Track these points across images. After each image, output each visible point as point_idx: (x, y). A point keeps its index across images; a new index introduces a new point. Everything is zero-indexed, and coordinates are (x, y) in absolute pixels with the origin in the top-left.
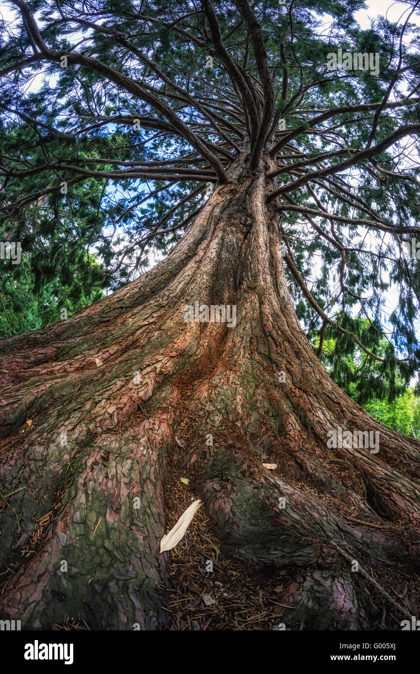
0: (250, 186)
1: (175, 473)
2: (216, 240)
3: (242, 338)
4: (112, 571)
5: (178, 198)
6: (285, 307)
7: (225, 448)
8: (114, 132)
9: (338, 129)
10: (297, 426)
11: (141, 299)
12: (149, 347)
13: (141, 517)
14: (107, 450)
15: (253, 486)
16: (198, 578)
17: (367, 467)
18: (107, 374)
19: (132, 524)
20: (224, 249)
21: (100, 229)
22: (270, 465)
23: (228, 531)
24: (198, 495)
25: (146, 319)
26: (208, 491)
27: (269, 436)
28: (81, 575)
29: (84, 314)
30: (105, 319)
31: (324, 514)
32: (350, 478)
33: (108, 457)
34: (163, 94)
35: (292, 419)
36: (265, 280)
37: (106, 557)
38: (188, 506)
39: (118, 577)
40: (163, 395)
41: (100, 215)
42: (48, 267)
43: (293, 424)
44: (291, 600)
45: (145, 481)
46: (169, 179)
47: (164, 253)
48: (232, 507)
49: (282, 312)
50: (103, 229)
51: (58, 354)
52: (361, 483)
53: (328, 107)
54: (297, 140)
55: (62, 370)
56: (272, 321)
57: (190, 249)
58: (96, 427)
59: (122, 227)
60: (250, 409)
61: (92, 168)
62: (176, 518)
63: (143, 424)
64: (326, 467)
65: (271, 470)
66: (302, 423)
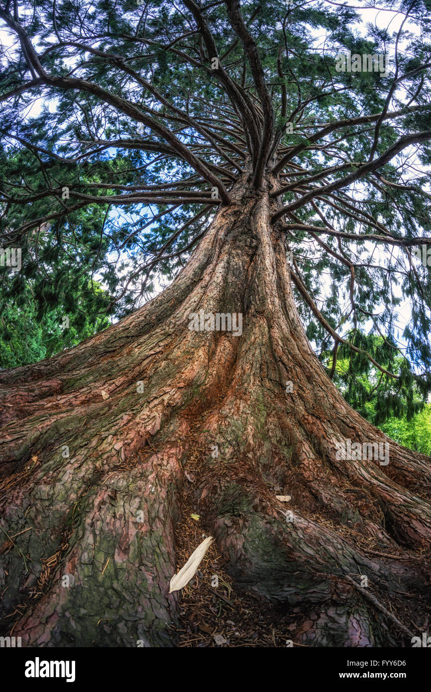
0: (253, 207)
1: (185, 509)
2: (222, 264)
3: (252, 365)
4: (121, 612)
5: (182, 221)
6: (295, 329)
7: (236, 482)
8: (115, 156)
9: (340, 143)
10: (311, 454)
11: (146, 328)
12: (155, 378)
13: (150, 557)
14: (115, 488)
15: (265, 521)
16: (209, 617)
17: (385, 494)
18: (113, 407)
19: (141, 564)
20: (231, 273)
21: (104, 255)
22: (283, 497)
23: (240, 568)
24: (208, 531)
25: (152, 348)
26: (219, 527)
27: (282, 466)
28: (90, 616)
29: (89, 344)
30: (110, 349)
31: (340, 547)
32: (367, 507)
33: (116, 496)
34: (163, 116)
35: (306, 447)
36: (273, 303)
37: (114, 598)
38: (200, 543)
39: (127, 618)
40: (172, 428)
41: (103, 241)
42: (51, 293)
43: (307, 452)
44: (305, 638)
45: (154, 520)
46: (172, 203)
47: (170, 278)
48: (244, 543)
49: (292, 335)
50: (107, 254)
51: (63, 386)
52: (379, 512)
53: (328, 121)
54: (300, 157)
55: (68, 404)
56: (282, 345)
57: (195, 274)
58: (103, 465)
59: (126, 253)
60: (262, 439)
61: (94, 193)
62: (187, 556)
63: (151, 460)
64: (341, 496)
65: (285, 502)
66: (316, 451)
